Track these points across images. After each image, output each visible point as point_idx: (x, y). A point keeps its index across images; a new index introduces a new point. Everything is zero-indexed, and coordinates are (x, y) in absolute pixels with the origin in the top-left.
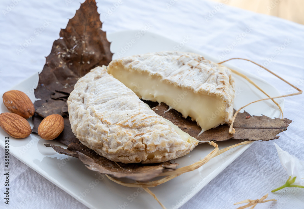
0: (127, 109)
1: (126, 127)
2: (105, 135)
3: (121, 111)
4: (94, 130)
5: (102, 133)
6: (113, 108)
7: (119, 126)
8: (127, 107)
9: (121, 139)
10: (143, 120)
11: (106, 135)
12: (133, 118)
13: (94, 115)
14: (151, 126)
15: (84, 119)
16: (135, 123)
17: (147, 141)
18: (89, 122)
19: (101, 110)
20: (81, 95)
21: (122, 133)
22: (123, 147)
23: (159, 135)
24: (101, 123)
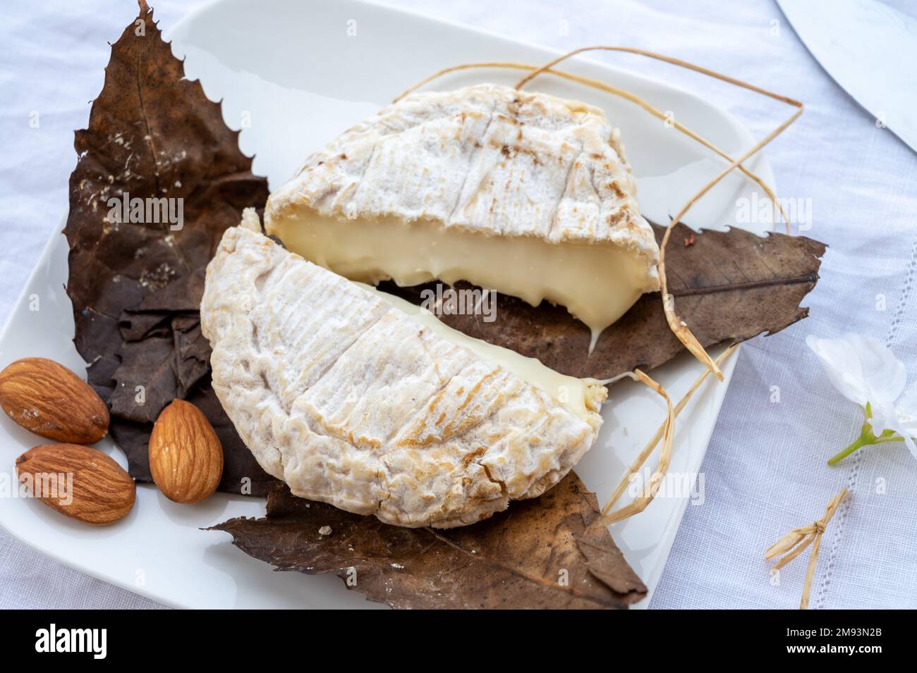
0: (400, 378)
1: (429, 443)
2: (378, 483)
3: (387, 388)
4: (342, 476)
5: (369, 481)
6: (360, 382)
7: (410, 450)
8: (398, 367)
9: (430, 486)
10: (465, 410)
11: (384, 483)
12: (435, 411)
13: (321, 429)
14: (491, 416)
15: (300, 447)
16: (446, 424)
17: (503, 471)
18: (318, 455)
19: (331, 402)
20: (253, 367)
21: (426, 470)
22: (443, 506)
23: (526, 445)
24: (354, 448)
